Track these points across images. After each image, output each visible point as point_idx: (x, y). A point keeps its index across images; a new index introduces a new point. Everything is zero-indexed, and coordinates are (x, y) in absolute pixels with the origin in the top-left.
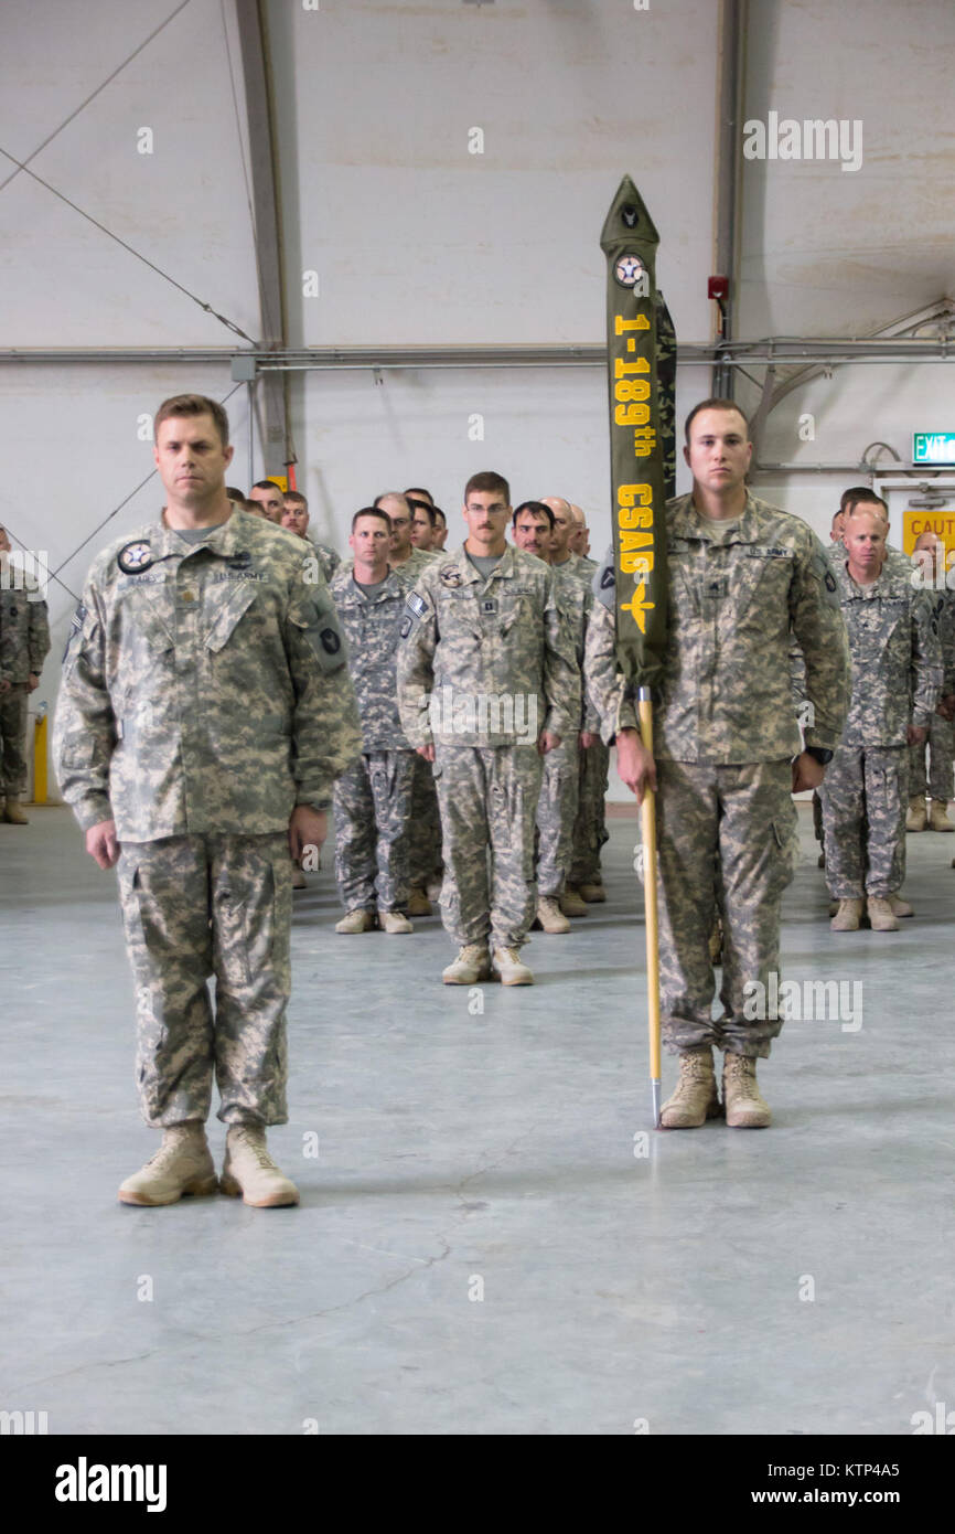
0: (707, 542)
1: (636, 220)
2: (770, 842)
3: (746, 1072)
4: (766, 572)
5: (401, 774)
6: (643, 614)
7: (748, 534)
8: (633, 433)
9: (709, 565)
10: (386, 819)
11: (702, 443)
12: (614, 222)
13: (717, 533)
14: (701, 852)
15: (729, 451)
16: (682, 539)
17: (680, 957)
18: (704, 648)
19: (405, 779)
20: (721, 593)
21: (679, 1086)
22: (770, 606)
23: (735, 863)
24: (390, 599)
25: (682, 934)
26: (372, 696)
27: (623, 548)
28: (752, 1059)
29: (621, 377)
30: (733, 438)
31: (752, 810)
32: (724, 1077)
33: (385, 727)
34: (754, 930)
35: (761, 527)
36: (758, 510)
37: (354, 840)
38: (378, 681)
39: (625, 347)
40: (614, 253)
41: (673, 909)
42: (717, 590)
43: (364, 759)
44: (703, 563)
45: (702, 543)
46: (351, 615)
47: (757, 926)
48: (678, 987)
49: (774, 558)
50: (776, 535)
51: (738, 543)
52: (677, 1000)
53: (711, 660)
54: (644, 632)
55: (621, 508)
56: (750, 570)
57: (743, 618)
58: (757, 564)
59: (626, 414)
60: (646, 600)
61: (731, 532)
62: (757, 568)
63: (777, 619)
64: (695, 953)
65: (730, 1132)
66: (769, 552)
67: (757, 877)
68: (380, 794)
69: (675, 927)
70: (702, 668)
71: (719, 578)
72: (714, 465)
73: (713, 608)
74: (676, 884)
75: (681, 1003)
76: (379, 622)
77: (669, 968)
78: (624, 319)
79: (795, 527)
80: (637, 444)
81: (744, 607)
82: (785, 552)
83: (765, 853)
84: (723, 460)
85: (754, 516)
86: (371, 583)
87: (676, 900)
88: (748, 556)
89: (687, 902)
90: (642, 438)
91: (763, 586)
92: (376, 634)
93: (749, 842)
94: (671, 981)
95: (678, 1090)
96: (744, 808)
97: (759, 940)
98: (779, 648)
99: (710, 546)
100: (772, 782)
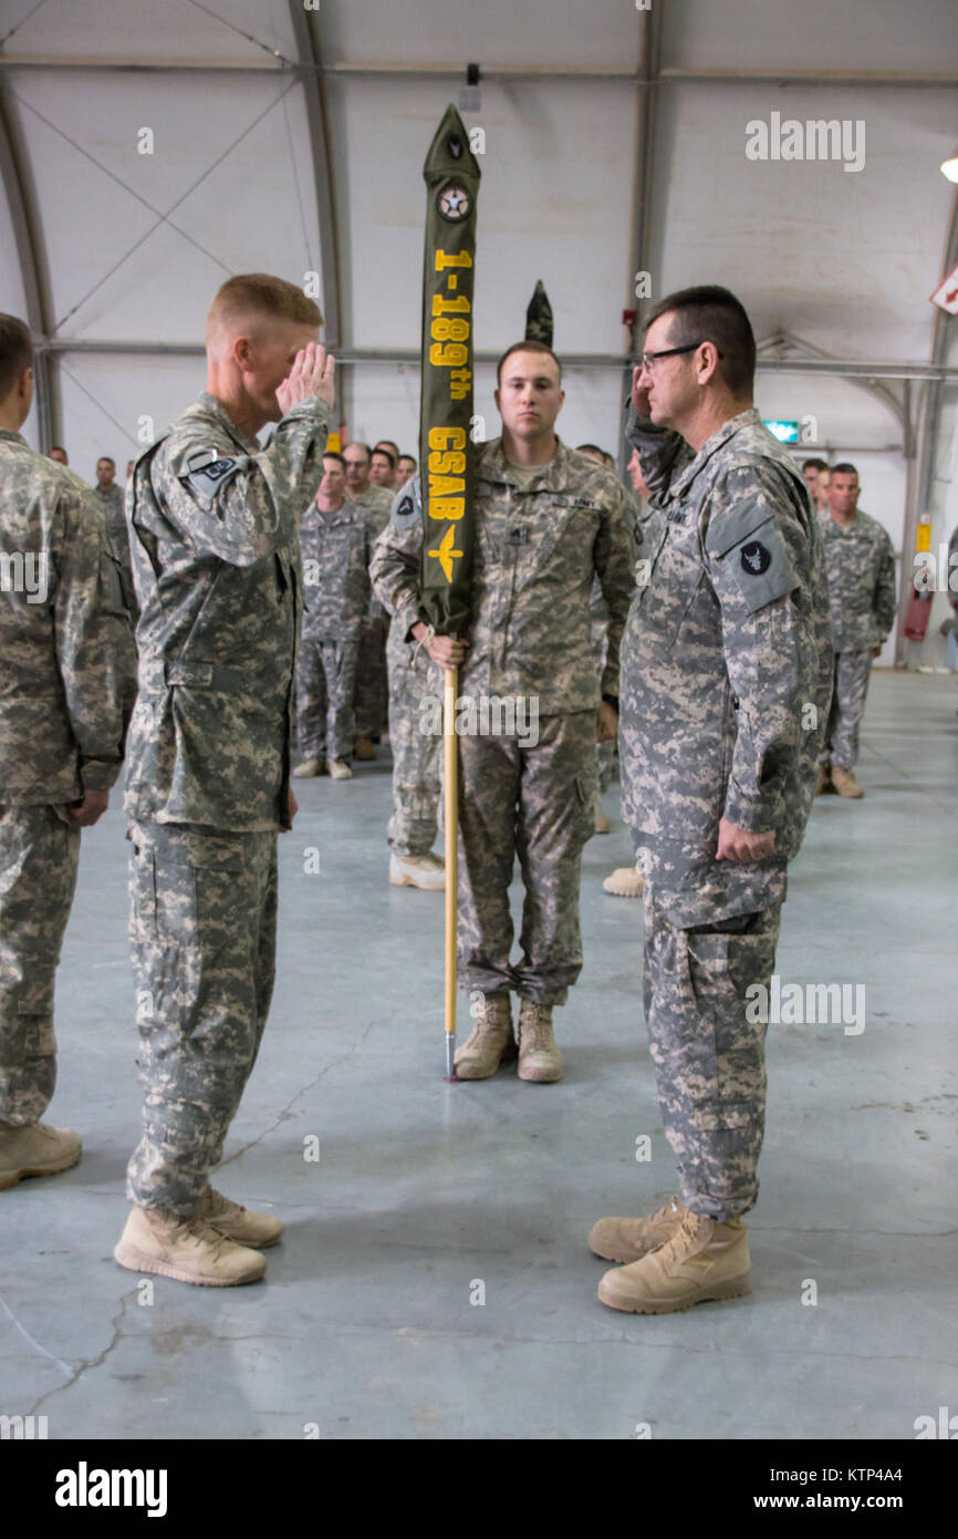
0: (512, 487)
1: (461, 151)
2: (572, 799)
3: (541, 1019)
4: (572, 522)
5: (346, 659)
6: (451, 562)
7: (556, 483)
8: (449, 374)
9: (512, 510)
10: (334, 692)
11: (512, 386)
12: (438, 152)
13: (525, 481)
14: (501, 808)
15: (538, 395)
16: (487, 482)
17: (478, 911)
18: (501, 596)
19: (348, 663)
20: (522, 540)
21: (475, 1030)
22: (574, 558)
23: (537, 817)
24: (342, 524)
25: (481, 889)
26: (326, 598)
27: (433, 492)
28: (549, 1008)
29: (439, 314)
30: (544, 383)
31: (554, 766)
32: (520, 1024)
33: (333, 622)
34: (553, 884)
35: (570, 476)
36: (568, 458)
37: (309, 708)
38: (330, 585)
39: (445, 283)
40: (436, 183)
41: (473, 864)
42: (518, 537)
43: (318, 646)
44: (507, 508)
45: (508, 488)
46: (312, 534)
47: (557, 881)
48: (474, 938)
49: (581, 508)
50: (585, 487)
51: (545, 491)
52: (473, 951)
53: (506, 608)
54: (450, 580)
55: (431, 451)
56: (556, 519)
57: (544, 567)
58: (563, 513)
59: (443, 353)
60: (453, 549)
61: (539, 479)
62: (563, 518)
63: (579, 571)
64: (494, 906)
65: (520, 1086)
66: (576, 501)
67: (559, 832)
68: (330, 673)
69: (474, 882)
70: (497, 615)
71: (521, 525)
72: (523, 409)
73: (513, 555)
74: (477, 839)
75: (478, 954)
76: (333, 540)
77: (467, 918)
78: (446, 253)
79: (606, 479)
80: (452, 386)
81: (546, 557)
82: (593, 504)
83: (568, 809)
84: (532, 404)
85: (564, 464)
86: (329, 510)
87: (476, 855)
88: (554, 505)
89: (486, 857)
90: (458, 380)
91: (568, 537)
92: (330, 550)
93: (551, 798)
94: (470, 932)
95: (473, 1035)
96: (546, 765)
97: (558, 895)
98: (581, 599)
99: (516, 491)
100: (576, 739)
